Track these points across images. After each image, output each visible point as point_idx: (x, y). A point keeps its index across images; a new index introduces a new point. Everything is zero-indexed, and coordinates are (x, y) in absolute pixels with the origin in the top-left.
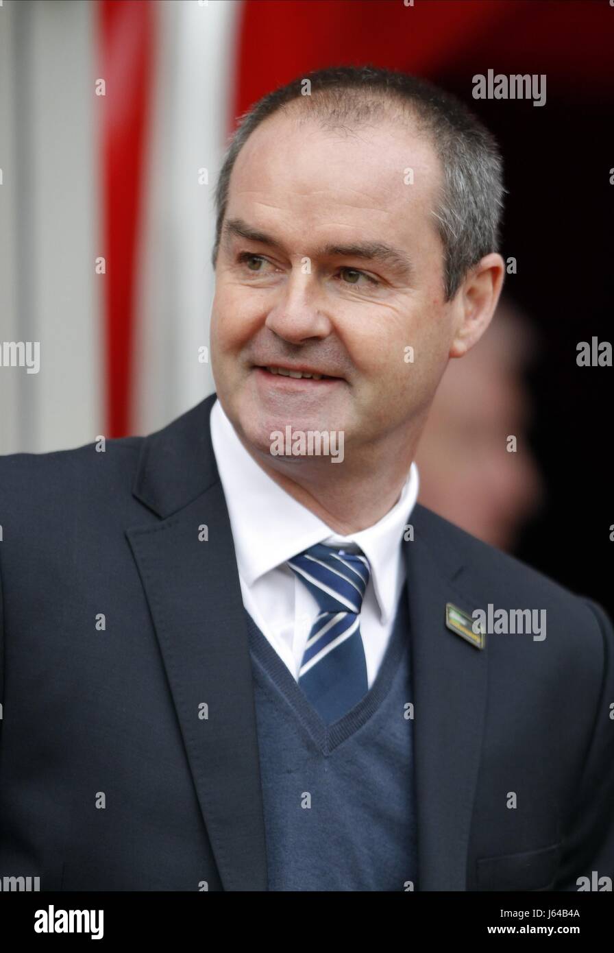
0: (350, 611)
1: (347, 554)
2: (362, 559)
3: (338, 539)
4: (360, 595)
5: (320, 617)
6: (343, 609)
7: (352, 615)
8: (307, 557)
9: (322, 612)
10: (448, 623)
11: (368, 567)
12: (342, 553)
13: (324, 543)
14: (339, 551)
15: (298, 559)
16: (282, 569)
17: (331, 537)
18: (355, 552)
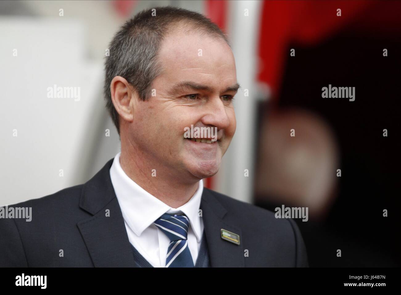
0: (182, 239)
1: (178, 216)
2: (185, 217)
3: (173, 210)
4: (186, 232)
5: (170, 244)
6: (180, 239)
7: (184, 241)
8: (161, 219)
9: (171, 242)
10: (222, 237)
11: (187, 219)
12: (175, 216)
13: (167, 213)
14: (174, 215)
15: (158, 221)
16: (151, 227)
17: (170, 209)
18: (181, 215)
